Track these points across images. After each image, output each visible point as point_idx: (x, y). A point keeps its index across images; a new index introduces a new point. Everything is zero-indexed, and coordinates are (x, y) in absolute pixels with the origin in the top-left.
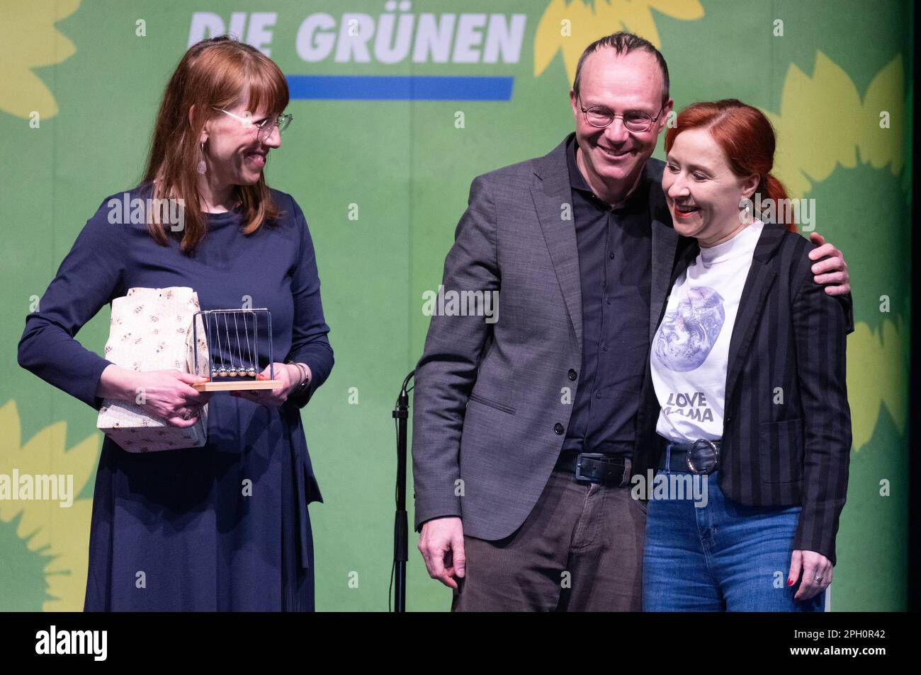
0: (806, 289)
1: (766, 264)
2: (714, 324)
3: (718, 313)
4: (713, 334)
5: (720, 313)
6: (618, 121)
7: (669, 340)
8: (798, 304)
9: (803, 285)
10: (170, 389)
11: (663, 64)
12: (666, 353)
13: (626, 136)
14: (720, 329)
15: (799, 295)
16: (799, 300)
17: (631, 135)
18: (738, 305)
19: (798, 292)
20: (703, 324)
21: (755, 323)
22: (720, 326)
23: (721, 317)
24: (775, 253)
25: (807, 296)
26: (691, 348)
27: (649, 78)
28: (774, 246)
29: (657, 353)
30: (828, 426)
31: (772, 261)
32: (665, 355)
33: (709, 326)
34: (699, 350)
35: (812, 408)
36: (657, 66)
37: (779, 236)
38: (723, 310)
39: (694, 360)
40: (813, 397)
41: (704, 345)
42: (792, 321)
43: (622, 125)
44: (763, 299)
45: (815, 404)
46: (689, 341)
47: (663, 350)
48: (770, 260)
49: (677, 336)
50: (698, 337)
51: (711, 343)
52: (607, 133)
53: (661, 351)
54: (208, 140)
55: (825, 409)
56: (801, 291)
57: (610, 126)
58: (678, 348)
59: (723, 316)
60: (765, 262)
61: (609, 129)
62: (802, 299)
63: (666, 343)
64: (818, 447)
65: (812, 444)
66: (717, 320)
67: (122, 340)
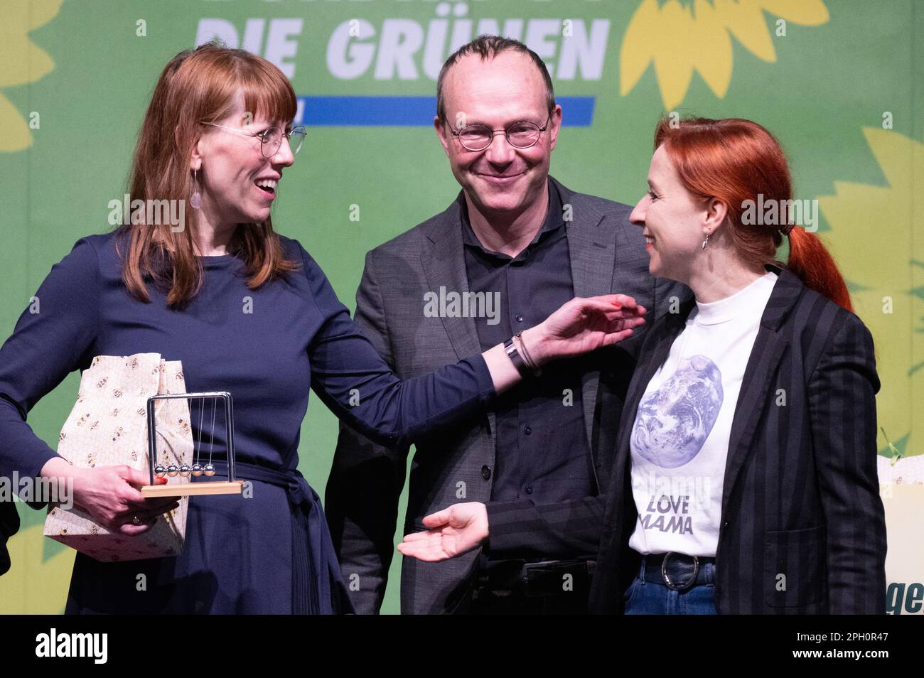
0: (824, 365)
1: (777, 331)
2: (710, 405)
3: (715, 392)
4: (709, 418)
5: (718, 392)
6: (500, 138)
7: (650, 429)
8: (816, 384)
9: (820, 360)
10: (110, 493)
11: (541, 64)
12: (648, 444)
13: (512, 156)
14: (718, 412)
15: (816, 373)
16: (816, 379)
17: (517, 153)
18: (742, 381)
19: (814, 369)
20: (697, 408)
21: (762, 405)
22: (718, 408)
23: (719, 397)
24: (786, 318)
25: (826, 374)
26: (682, 437)
27: (527, 80)
28: (784, 309)
29: (636, 445)
30: (860, 536)
31: (782, 329)
32: (647, 447)
33: (704, 409)
34: (691, 439)
35: (838, 514)
36: (534, 66)
37: (793, 296)
38: (721, 388)
39: (685, 452)
40: (838, 499)
41: (698, 432)
42: (808, 404)
43: (504, 142)
44: (771, 374)
45: (842, 508)
46: (679, 427)
47: (643, 441)
48: (780, 327)
49: (659, 422)
50: (692, 423)
51: (706, 430)
52: (488, 156)
53: (641, 442)
54: (202, 166)
55: (854, 514)
56: (817, 368)
57: (491, 146)
58: (664, 438)
59: (721, 397)
60: (775, 328)
61: (491, 150)
62: (820, 377)
63: (646, 432)
64: (850, 564)
65: (840, 560)
66: (714, 401)
67: (79, 423)
